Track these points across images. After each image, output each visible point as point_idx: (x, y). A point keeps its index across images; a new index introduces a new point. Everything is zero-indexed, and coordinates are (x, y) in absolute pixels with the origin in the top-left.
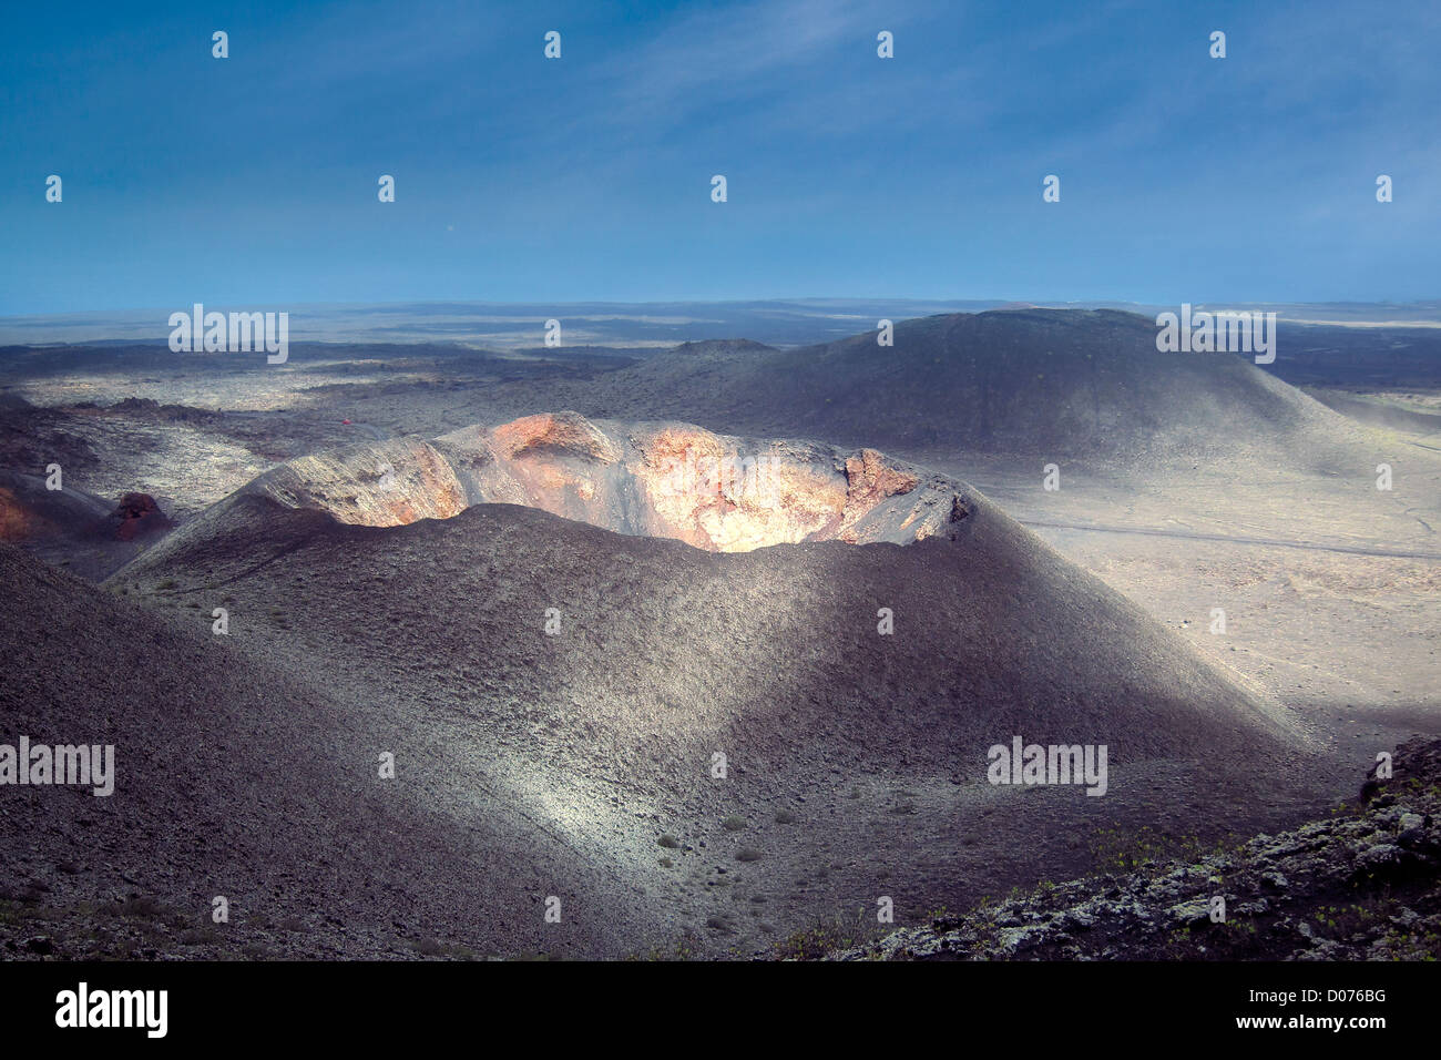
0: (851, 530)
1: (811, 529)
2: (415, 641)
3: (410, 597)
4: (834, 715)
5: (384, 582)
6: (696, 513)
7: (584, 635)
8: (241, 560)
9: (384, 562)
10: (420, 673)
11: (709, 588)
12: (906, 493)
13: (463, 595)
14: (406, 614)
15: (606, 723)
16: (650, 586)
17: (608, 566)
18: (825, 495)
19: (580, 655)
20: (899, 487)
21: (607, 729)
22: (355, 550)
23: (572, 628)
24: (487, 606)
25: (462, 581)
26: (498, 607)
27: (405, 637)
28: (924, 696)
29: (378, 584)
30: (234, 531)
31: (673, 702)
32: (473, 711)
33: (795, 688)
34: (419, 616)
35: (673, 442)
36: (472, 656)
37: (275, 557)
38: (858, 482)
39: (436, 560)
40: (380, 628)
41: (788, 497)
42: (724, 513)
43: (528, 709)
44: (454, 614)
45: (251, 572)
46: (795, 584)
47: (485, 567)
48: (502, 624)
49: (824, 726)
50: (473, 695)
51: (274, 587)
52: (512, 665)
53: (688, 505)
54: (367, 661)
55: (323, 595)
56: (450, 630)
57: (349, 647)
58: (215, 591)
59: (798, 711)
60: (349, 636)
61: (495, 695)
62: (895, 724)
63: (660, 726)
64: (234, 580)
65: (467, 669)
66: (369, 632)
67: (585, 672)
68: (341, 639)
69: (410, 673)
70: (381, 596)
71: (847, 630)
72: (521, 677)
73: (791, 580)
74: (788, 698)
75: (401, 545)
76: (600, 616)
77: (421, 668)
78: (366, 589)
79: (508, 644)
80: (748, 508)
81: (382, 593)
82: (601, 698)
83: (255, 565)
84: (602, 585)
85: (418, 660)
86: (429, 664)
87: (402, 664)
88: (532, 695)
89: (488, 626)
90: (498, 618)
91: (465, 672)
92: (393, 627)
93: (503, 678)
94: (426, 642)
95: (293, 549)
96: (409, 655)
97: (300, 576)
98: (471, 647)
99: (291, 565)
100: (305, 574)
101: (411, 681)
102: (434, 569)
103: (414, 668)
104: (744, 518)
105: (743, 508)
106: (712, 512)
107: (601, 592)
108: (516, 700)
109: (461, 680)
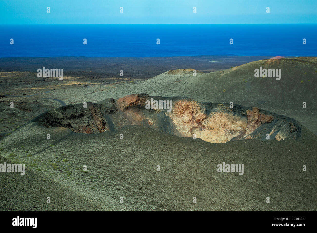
0: (250, 136)
1: (234, 136)
2: (107, 175)
3: (104, 159)
4: (261, 203)
5: (94, 154)
6: (191, 130)
7: (168, 173)
8: (39, 146)
9: (93, 147)
10: (110, 187)
11: (212, 156)
12: (269, 122)
13: (123, 158)
14: (103, 166)
15: (179, 206)
16: (191, 155)
17: (175, 148)
18: (239, 123)
19: (167, 180)
20: (266, 120)
21: (179, 207)
22: (82, 142)
23: (164, 171)
24: (132, 162)
25: (122, 153)
26: (136, 163)
27: (103, 174)
28: (293, 196)
29: (91, 154)
30: (34, 136)
31: (202, 198)
32: (131, 201)
33: (246, 193)
34: (107, 166)
35: (182, 104)
36: (128, 181)
37: (52, 145)
38: (251, 119)
39: (113, 146)
40: (94, 171)
41: (225, 124)
42: (201, 130)
43: (150, 201)
44: (120, 165)
45: (43, 150)
46: (243, 154)
47: (130, 148)
48: (138, 169)
49: (258, 207)
50: (130, 195)
51: (53, 156)
52: (143, 184)
53: (188, 127)
54: (91, 183)
55: (72, 159)
56: (120, 171)
57: (84, 178)
58: (31, 157)
59: (248, 201)
60: (83, 174)
61: (138, 196)
62: (283, 206)
63: (199, 207)
64: (37, 153)
65: (126, 186)
66: (90, 172)
67: (170, 187)
68: (80, 175)
69: (106, 187)
70: (93, 159)
71: (262, 171)
72: (147, 188)
73: (241, 153)
74: (244, 196)
75: (99, 140)
76: (173, 166)
77: (111, 185)
78: (88, 156)
79: (141, 176)
80: (210, 128)
81: (94, 158)
82: (176, 196)
83: (45, 148)
84: (173, 155)
85: (109, 183)
86: (113, 184)
87: (103, 184)
88: (151, 195)
89: (133, 170)
90: (136, 167)
91: (126, 187)
92: (98, 170)
93: (140, 189)
94: (111, 176)
95: (58, 142)
96: (106, 180)
97: (62, 152)
98: (128, 177)
99: (58, 148)
100: (65, 151)
101: (108, 190)
102: (111, 149)
103: (108, 185)
104: (209, 132)
105: (208, 128)
106: (197, 129)
107: (173, 157)
108: (145, 197)
109: (125, 190)
